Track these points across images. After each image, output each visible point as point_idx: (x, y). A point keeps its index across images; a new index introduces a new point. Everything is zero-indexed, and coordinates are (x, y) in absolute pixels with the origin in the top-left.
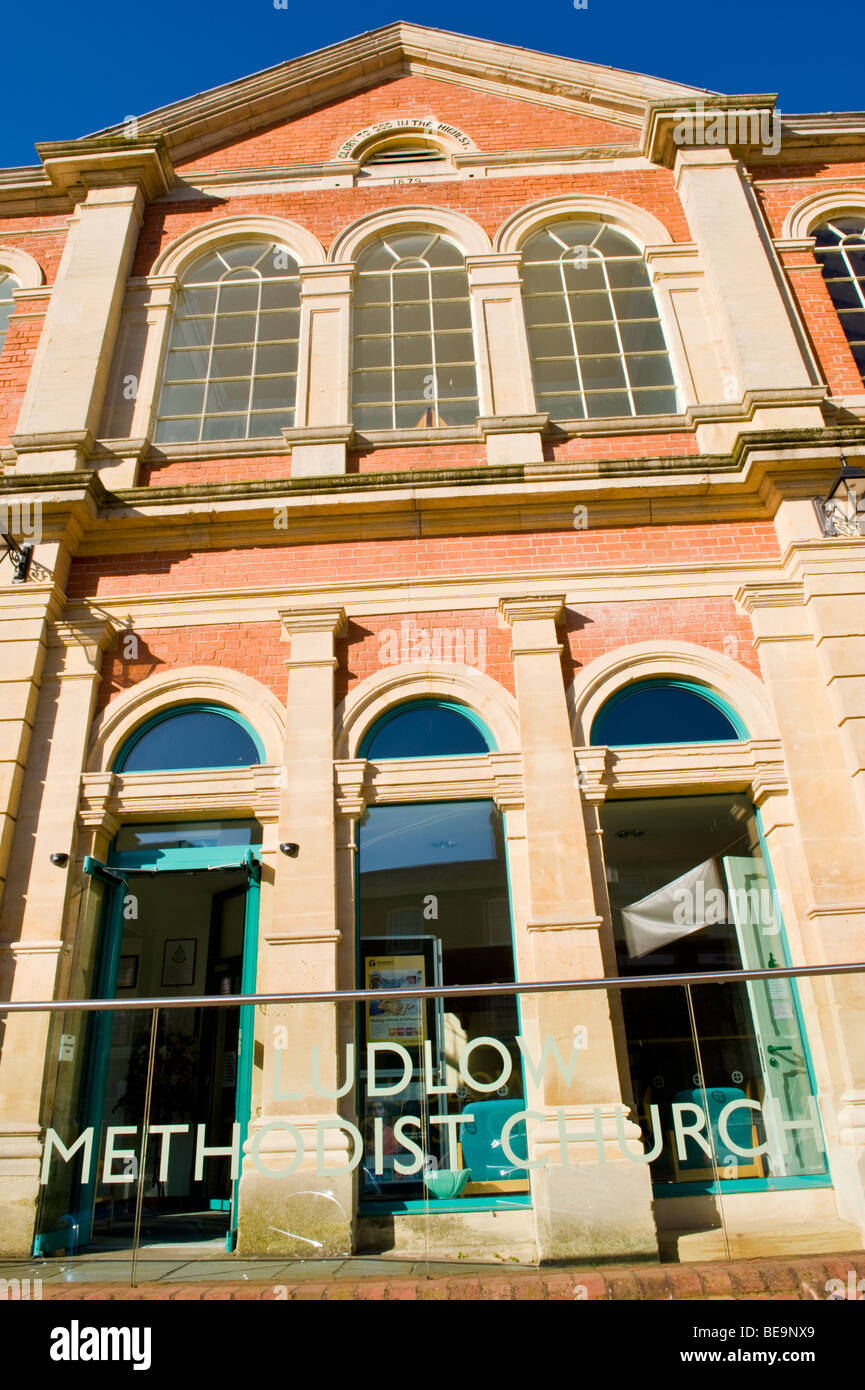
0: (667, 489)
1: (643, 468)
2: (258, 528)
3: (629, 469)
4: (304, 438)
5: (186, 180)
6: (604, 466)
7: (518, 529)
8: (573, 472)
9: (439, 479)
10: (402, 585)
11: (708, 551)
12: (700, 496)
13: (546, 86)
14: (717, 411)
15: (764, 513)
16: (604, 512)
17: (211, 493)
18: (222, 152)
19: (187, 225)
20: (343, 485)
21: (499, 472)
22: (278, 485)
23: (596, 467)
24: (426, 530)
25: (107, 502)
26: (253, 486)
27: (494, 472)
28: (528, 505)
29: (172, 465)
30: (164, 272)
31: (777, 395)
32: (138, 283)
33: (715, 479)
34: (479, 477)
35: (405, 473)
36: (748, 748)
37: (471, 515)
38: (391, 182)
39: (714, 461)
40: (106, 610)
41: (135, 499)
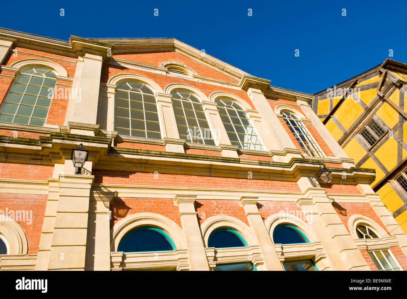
0: (274, 171)
1: (269, 164)
2: (161, 167)
3: (266, 164)
4: (171, 141)
5: (115, 60)
6: (260, 162)
7: (236, 177)
8: (252, 163)
9: (218, 159)
10: (210, 190)
11: (285, 189)
12: (281, 174)
13: (213, 64)
14: (278, 152)
15: (295, 180)
16: (258, 175)
17: (148, 153)
18: (125, 55)
19: (117, 72)
20: (190, 157)
21: (234, 160)
22: (170, 154)
23: (258, 162)
24: (212, 175)
25: (111, 151)
26: (162, 153)
27: (233, 159)
28: (240, 171)
29: (124, 143)
30: (112, 83)
31: (292, 150)
32: (104, 84)
33: (286, 169)
34: (228, 160)
35: (208, 156)
36: (313, 245)
37: (225, 171)
38: (176, 77)
39: (284, 164)
40: (109, 189)
41: (121, 151)
